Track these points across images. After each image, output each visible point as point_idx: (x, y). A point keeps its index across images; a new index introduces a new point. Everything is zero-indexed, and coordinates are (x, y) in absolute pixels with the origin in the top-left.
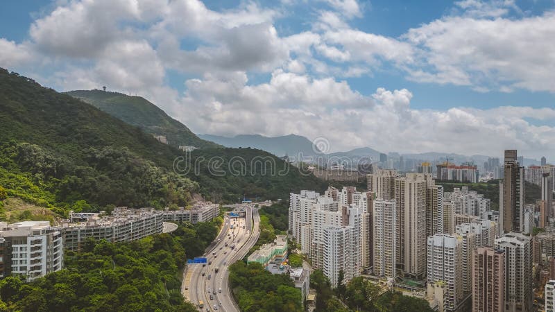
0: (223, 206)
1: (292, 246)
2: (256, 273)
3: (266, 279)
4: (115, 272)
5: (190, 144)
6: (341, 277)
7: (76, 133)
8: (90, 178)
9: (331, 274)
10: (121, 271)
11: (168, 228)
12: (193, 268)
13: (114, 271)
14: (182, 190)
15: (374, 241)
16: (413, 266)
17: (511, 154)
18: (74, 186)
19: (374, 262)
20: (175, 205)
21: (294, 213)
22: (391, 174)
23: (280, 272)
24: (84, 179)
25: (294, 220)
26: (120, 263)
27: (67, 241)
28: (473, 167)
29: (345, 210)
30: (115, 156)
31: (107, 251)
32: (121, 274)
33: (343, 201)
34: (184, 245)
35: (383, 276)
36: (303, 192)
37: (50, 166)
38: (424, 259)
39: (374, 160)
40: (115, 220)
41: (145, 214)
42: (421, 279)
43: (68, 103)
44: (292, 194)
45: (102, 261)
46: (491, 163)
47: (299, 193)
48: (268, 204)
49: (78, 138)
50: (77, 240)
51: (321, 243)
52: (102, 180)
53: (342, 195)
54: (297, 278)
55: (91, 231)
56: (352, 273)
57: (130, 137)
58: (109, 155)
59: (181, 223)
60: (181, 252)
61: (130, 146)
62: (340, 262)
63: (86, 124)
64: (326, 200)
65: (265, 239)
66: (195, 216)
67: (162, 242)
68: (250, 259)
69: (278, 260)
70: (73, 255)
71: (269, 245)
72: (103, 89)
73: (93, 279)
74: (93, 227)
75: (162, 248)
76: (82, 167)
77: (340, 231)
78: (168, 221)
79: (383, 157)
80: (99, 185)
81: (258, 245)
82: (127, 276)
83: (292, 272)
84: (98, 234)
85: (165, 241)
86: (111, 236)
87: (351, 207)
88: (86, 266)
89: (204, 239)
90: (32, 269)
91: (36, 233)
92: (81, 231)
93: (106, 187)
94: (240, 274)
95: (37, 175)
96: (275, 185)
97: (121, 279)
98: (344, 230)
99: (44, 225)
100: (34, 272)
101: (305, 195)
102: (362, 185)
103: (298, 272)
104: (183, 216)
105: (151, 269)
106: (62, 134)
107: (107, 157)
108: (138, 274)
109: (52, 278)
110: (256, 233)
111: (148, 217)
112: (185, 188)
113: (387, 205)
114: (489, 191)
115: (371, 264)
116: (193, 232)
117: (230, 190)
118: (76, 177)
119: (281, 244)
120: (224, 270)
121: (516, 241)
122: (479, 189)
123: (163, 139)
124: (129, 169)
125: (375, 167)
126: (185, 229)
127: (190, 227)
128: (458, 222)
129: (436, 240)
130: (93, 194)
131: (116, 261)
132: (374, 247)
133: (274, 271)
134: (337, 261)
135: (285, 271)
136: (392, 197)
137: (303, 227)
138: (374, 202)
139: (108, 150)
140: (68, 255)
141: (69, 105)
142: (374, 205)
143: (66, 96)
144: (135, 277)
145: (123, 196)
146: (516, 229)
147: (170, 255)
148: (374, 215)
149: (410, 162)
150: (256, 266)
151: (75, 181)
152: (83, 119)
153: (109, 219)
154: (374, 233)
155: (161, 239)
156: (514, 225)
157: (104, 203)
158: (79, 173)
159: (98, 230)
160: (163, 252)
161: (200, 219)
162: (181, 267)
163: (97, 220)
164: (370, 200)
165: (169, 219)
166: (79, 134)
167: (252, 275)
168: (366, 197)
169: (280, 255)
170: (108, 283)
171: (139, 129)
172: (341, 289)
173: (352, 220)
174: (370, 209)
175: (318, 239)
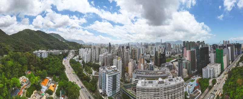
0: (69, 50)
1: (79, 57)
3: (75, 62)
5: (64, 41)
6: (87, 61)
7: (49, 39)
9: (85, 61)
11: (61, 53)
12: (64, 60)
16: (97, 60)
17: (110, 43)
19: (92, 59)
25: (80, 53)
26: (54, 57)
28: (105, 45)
31: (53, 55)
33: (87, 50)
35: (93, 61)
38: (99, 59)
39: (92, 44)
41: (58, 51)
42: (98, 61)
44: (80, 49)
45: (52, 57)
46: (107, 44)
48: (76, 50)
53: (87, 49)
56: (89, 61)
60: (63, 57)
61: (56, 41)
63: (51, 38)
64: (85, 50)
65: (75, 56)
67: (60, 55)
68: (73, 59)
69: (77, 59)
73: (51, 59)
77: (87, 54)
79: (93, 43)
81: (74, 57)
86: (53, 53)
88: (50, 57)
89: (66, 55)
93: (53, 47)
94: (72, 61)
95: (45, 44)
96: (77, 47)
99: (45, 51)
100: (44, 57)
101: (82, 49)
102: (90, 48)
103: (80, 61)
104: (63, 51)
105: (58, 59)
108: (56, 59)
109: (46, 58)
110: (74, 55)
112: (64, 48)
114: (107, 48)
116: (64, 54)
117: (70, 48)
118: (49, 45)
119: (78, 56)
120: (69, 60)
121: (110, 55)
122: (106, 48)
123: (60, 40)
124: (56, 44)
125: (92, 45)
128: (103, 53)
129: (100, 55)
130: (51, 47)
133: (77, 61)
134: (86, 59)
136: (94, 49)
139: (53, 41)
140: (48, 55)
143: (48, 34)
145: (55, 48)
146: (110, 53)
147: (61, 57)
149: (97, 44)
150: (74, 60)
153: (53, 51)
156: (110, 52)
157: (52, 49)
161: (65, 52)
162: (63, 59)
163: (51, 51)
164: (91, 50)
165: (61, 52)
170: (53, 60)
171: (57, 39)
172: (87, 64)
173: (89, 53)
174: (91, 51)
175: (83, 56)
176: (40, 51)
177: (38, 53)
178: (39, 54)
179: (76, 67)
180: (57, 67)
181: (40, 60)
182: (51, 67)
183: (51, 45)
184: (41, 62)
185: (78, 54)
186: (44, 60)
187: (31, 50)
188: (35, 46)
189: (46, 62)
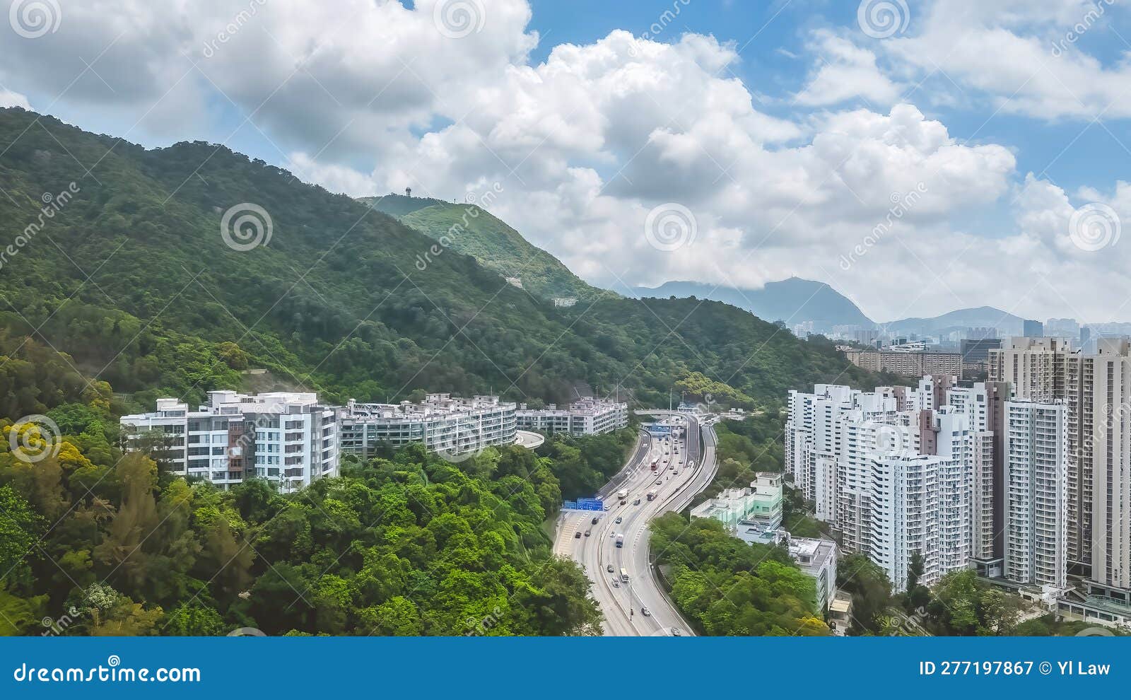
0: (637, 412)
1: (794, 500)
2: (710, 537)
3: (733, 551)
4: (428, 490)
5: (568, 295)
6: (916, 567)
7: (360, 265)
8: (384, 342)
9: (891, 562)
10: (439, 490)
11: (528, 439)
13: (426, 488)
14: (554, 374)
15: (1007, 499)
18: (357, 357)
19: (1006, 549)
20: (539, 401)
21: (797, 434)
22: (1053, 348)
23: (766, 541)
24: (373, 346)
27: (345, 443)
29: (926, 418)
30: (427, 306)
32: (440, 495)
34: (557, 473)
35: (1031, 583)
36: (820, 388)
37: (316, 319)
40: (427, 411)
41: (482, 406)
43: (347, 210)
44: (794, 392)
45: (405, 472)
47: (811, 391)
48: (737, 415)
49: (363, 275)
50: (361, 442)
51: (864, 494)
52: (403, 346)
53: (920, 392)
54: (805, 559)
55: (385, 427)
56: (947, 565)
57: (455, 274)
58: (418, 304)
59: (551, 435)
60: (552, 486)
61: (455, 290)
62: (914, 535)
63: (375, 248)
65: (729, 478)
66: (578, 423)
67: (513, 461)
68: (697, 512)
69: (759, 519)
70: (355, 461)
71: (740, 493)
72: (405, 194)
73: (392, 497)
74: (388, 420)
75: (514, 472)
76: (370, 323)
77: (913, 464)
78: (526, 429)
80: (399, 356)
81: (711, 492)
82: (449, 499)
83: (793, 545)
84: (397, 434)
85: (520, 461)
86: (420, 440)
87: (943, 412)
89: (596, 466)
90: (289, 473)
91: (295, 409)
92: (369, 427)
93: (411, 360)
94: (673, 537)
95: (296, 335)
96: (753, 378)
97: (439, 504)
98: (923, 463)
100: (291, 479)
101: (826, 395)
103: (806, 548)
104: (555, 421)
106: (337, 267)
107: (414, 308)
109: (320, 487)
110: (709, 469)
111: (488, 412)
112: (558, 371)
113: (1041, 412)
115: (998, 551)
116: (575, 452)
117: (650, 384)
118: (360, 340)
119: (768, 491)
120: (641, 529)
123: (516, 281)
124: (452, 329)
126: (559, 446)
127: (569, 443)
130: (389, 373)
131: (430, 474)
132: (1007, 511)
134: (906, 534)
135: (777, 541)
136: (1058, 393)
137: (820, 462)
138: (1007, 405)
140: (347, 459)
141: (347, 214)
142: (1007, 412)
144: (463, 503)
145: (442, 378)
147: (531, 487)
148: (1007, 436)
150: (712, 525)
151: (359, 346)
152: (373, 239)
153: (416, 409)
154: (1007, 479)
155: (514, 456)
158: (365, 334)
159: (397, 427)
160: (516, 479)
161: (590, 429)
162: (551, 512)
164: (996, 400)
165: (528, 426)
166: (365, 267)
167: (701, 540)
168: (984, 393)
169: (765, 514)
170: (417, 508)
171: (470, 260)
172: (915, 598)
173: (945, 442)
174: (995, 421)
175: (861, 487)
176: (227, 400)
177: (194, 425)
178: (216, 438)
179: (751, 610)
180: (473, 593)
181: (232, 520)
182: (399, 600)
183: (387, 341)
184: (239, 535)
185: (776, 464)
186: (295, 514)
187: (75, 394)
188: (145, 349)
189: (321, 537)
